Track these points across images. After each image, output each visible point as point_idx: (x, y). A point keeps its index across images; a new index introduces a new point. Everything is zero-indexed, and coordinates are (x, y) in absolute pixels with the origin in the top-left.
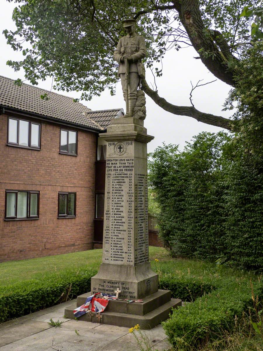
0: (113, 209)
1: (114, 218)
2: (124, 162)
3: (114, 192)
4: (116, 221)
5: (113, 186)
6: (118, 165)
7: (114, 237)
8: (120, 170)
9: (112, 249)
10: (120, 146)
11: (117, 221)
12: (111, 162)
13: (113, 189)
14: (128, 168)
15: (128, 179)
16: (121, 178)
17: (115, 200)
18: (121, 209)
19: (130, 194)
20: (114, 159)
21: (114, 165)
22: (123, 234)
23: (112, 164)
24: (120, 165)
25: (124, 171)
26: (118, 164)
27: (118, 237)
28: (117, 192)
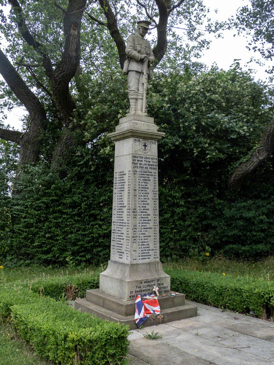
0: (139, 207)
1: (141, 216)
2: (149, 160)
3: (140, 189)
4: (142, 219)
5: (139, 184)
6: (144, 163)
7: (141, 236)
8: (146, 168)
9: (139, 248)
10: (145, 144)
11: (144, 219)
12: (136, 159)
13: (139, 186)
14: (152, 167)
15: (153, 177)
16: (146, 176)
17: (141, 197)
18: (148, 207)
19: (154, 192)
20: (140, 156)
21: (139, 162)
22: (149, 232)
23: (138, 161)
24: (145, 163)
25: (149, 169)
26: (143, 161)
27: (145, 235)
28: (143, 189)
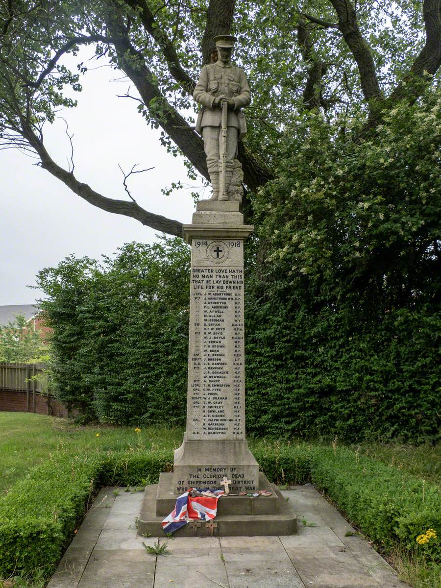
0: (205, 351)
1: (209, 366)
2: (225, 274)
3: (207, 323)
4: (211, 371)
5: (206, 314)
6: (215, 279)
7: (208, 397)
8: (218, 287)
9: (205, 416)
10: (218, 248)
11: (214, 370)
12: (200, 274)
13: (206, 318)
14: (233, 285)
15: (233, 302)
16: (220, 301)
17: (210, 336)
18: (221, 351)
19: (236, 327)
20: (208, 268)
21: (206, 279)
22: (225, 391)
23: (203, 276)
24: (218, 279)
25: (224, 289)
26: (214, 276)
27: (215, 396)
28: (213, 322)
